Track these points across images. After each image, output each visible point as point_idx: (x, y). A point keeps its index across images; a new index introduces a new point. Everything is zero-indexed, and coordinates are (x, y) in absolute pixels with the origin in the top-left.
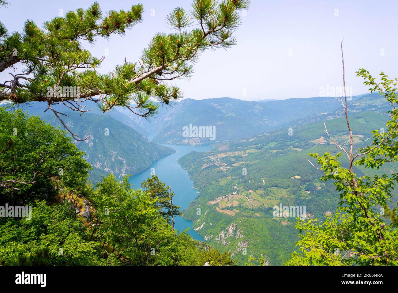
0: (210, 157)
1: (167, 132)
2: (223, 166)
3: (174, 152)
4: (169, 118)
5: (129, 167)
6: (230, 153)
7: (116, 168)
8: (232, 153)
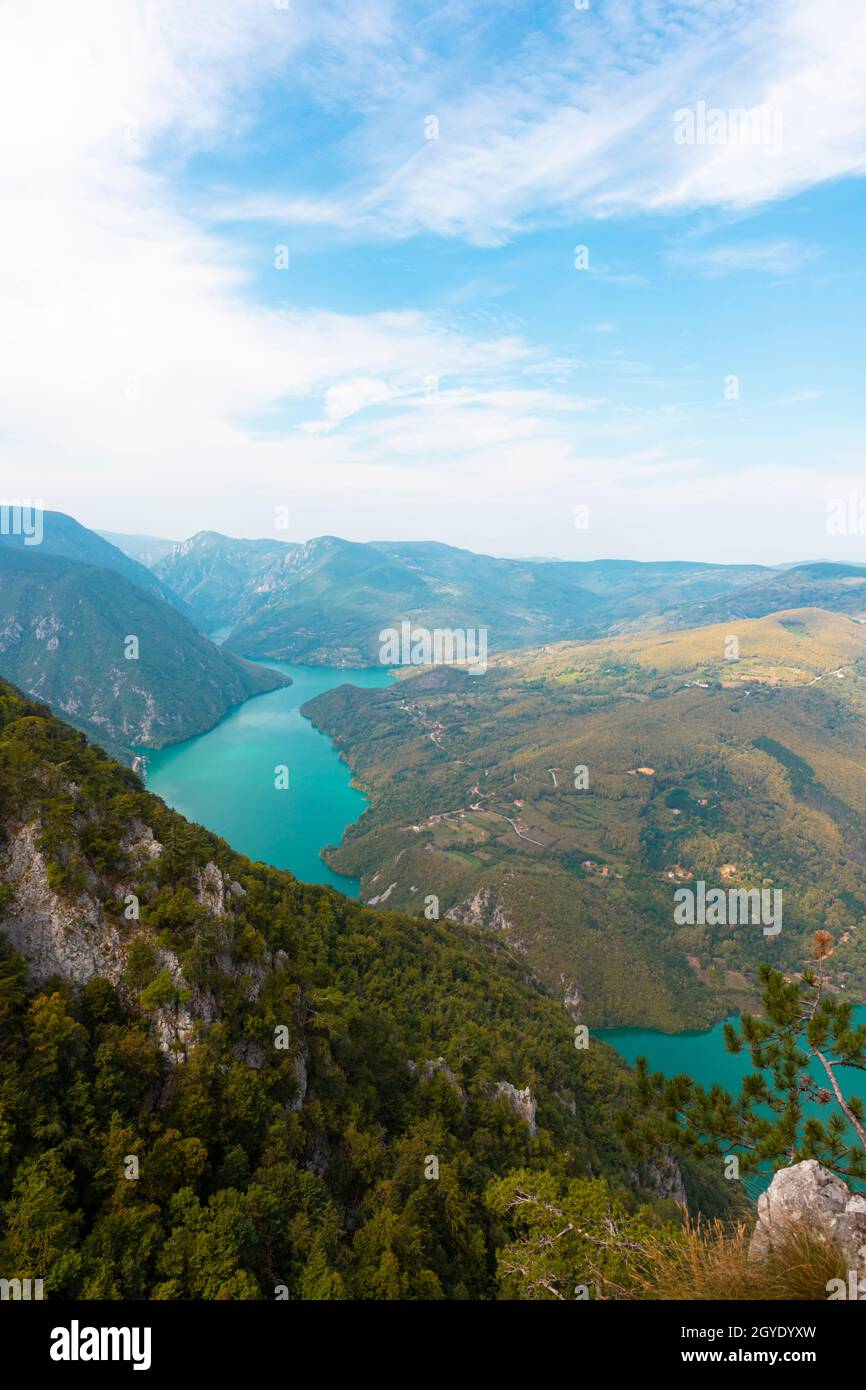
0: (396, 703)
1: (265, 627)
2: (434, 730)
3: (289, 683)
4: (270, 587)
5: (162, 718)
6: (452, 696)
7: (125, 718)
8: (458, 696)
